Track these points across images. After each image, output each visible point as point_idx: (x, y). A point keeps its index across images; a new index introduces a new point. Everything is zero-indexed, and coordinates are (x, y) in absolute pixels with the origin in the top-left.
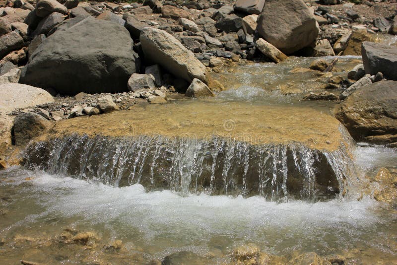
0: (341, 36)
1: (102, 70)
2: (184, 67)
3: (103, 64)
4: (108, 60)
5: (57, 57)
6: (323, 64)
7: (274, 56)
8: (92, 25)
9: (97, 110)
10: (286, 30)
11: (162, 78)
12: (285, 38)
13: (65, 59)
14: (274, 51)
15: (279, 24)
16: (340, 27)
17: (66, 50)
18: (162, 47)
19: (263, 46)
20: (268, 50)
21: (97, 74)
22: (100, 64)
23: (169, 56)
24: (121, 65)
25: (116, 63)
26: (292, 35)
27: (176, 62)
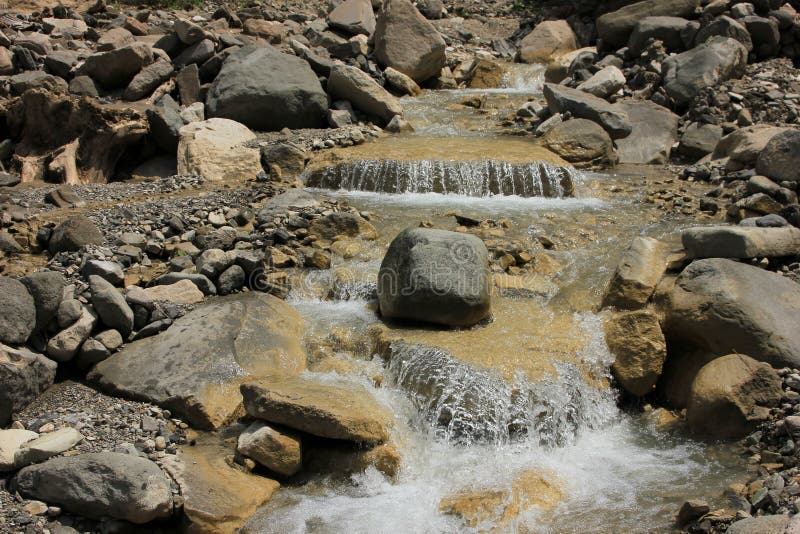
0: (460, 63)
1: (298, 106)
2: (383, 104)
3: (300, 99)
4: (304, 96)
5: (254, 92)
6: (476, 100)
7: (410, 89)
8: (276, 59)
9: (350, 142)
10: (414, 57)
11: (356, 115)
12: (413, 67)
13: (262, 94)
14: (411, 84)
15: (406, 50)
16: (455, 51)
17: (261, 84)
18: (359, 84)
19: (396, 78)
20: (404, 82)
21: (294, 109)
22: (296, 100)
23: (367, 93)
24: (318, 101)
25: (312, 99)
26: (421, 63)
27: (375, 99)
